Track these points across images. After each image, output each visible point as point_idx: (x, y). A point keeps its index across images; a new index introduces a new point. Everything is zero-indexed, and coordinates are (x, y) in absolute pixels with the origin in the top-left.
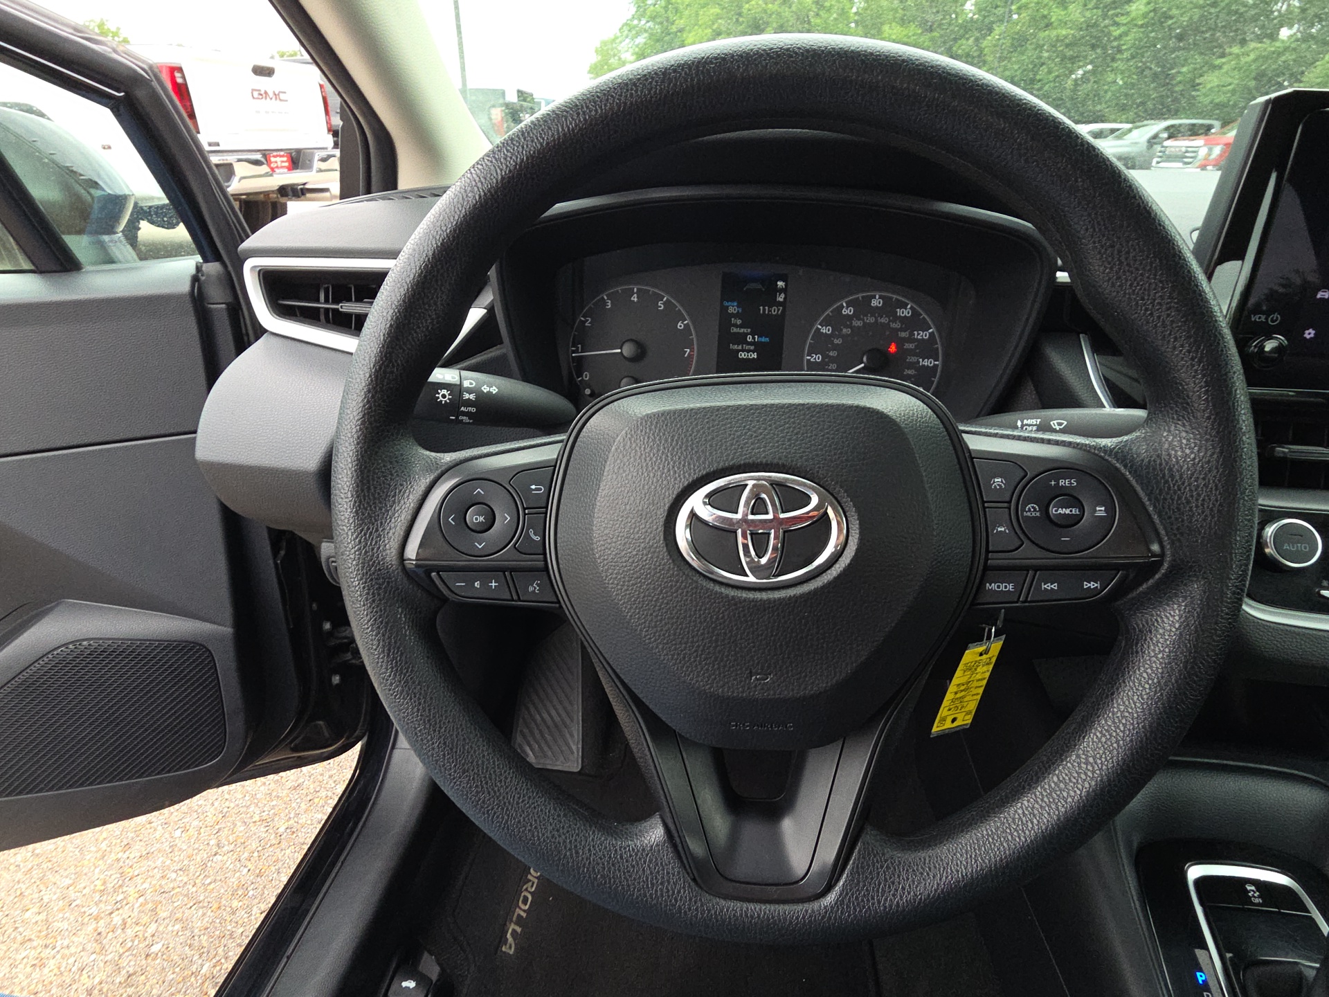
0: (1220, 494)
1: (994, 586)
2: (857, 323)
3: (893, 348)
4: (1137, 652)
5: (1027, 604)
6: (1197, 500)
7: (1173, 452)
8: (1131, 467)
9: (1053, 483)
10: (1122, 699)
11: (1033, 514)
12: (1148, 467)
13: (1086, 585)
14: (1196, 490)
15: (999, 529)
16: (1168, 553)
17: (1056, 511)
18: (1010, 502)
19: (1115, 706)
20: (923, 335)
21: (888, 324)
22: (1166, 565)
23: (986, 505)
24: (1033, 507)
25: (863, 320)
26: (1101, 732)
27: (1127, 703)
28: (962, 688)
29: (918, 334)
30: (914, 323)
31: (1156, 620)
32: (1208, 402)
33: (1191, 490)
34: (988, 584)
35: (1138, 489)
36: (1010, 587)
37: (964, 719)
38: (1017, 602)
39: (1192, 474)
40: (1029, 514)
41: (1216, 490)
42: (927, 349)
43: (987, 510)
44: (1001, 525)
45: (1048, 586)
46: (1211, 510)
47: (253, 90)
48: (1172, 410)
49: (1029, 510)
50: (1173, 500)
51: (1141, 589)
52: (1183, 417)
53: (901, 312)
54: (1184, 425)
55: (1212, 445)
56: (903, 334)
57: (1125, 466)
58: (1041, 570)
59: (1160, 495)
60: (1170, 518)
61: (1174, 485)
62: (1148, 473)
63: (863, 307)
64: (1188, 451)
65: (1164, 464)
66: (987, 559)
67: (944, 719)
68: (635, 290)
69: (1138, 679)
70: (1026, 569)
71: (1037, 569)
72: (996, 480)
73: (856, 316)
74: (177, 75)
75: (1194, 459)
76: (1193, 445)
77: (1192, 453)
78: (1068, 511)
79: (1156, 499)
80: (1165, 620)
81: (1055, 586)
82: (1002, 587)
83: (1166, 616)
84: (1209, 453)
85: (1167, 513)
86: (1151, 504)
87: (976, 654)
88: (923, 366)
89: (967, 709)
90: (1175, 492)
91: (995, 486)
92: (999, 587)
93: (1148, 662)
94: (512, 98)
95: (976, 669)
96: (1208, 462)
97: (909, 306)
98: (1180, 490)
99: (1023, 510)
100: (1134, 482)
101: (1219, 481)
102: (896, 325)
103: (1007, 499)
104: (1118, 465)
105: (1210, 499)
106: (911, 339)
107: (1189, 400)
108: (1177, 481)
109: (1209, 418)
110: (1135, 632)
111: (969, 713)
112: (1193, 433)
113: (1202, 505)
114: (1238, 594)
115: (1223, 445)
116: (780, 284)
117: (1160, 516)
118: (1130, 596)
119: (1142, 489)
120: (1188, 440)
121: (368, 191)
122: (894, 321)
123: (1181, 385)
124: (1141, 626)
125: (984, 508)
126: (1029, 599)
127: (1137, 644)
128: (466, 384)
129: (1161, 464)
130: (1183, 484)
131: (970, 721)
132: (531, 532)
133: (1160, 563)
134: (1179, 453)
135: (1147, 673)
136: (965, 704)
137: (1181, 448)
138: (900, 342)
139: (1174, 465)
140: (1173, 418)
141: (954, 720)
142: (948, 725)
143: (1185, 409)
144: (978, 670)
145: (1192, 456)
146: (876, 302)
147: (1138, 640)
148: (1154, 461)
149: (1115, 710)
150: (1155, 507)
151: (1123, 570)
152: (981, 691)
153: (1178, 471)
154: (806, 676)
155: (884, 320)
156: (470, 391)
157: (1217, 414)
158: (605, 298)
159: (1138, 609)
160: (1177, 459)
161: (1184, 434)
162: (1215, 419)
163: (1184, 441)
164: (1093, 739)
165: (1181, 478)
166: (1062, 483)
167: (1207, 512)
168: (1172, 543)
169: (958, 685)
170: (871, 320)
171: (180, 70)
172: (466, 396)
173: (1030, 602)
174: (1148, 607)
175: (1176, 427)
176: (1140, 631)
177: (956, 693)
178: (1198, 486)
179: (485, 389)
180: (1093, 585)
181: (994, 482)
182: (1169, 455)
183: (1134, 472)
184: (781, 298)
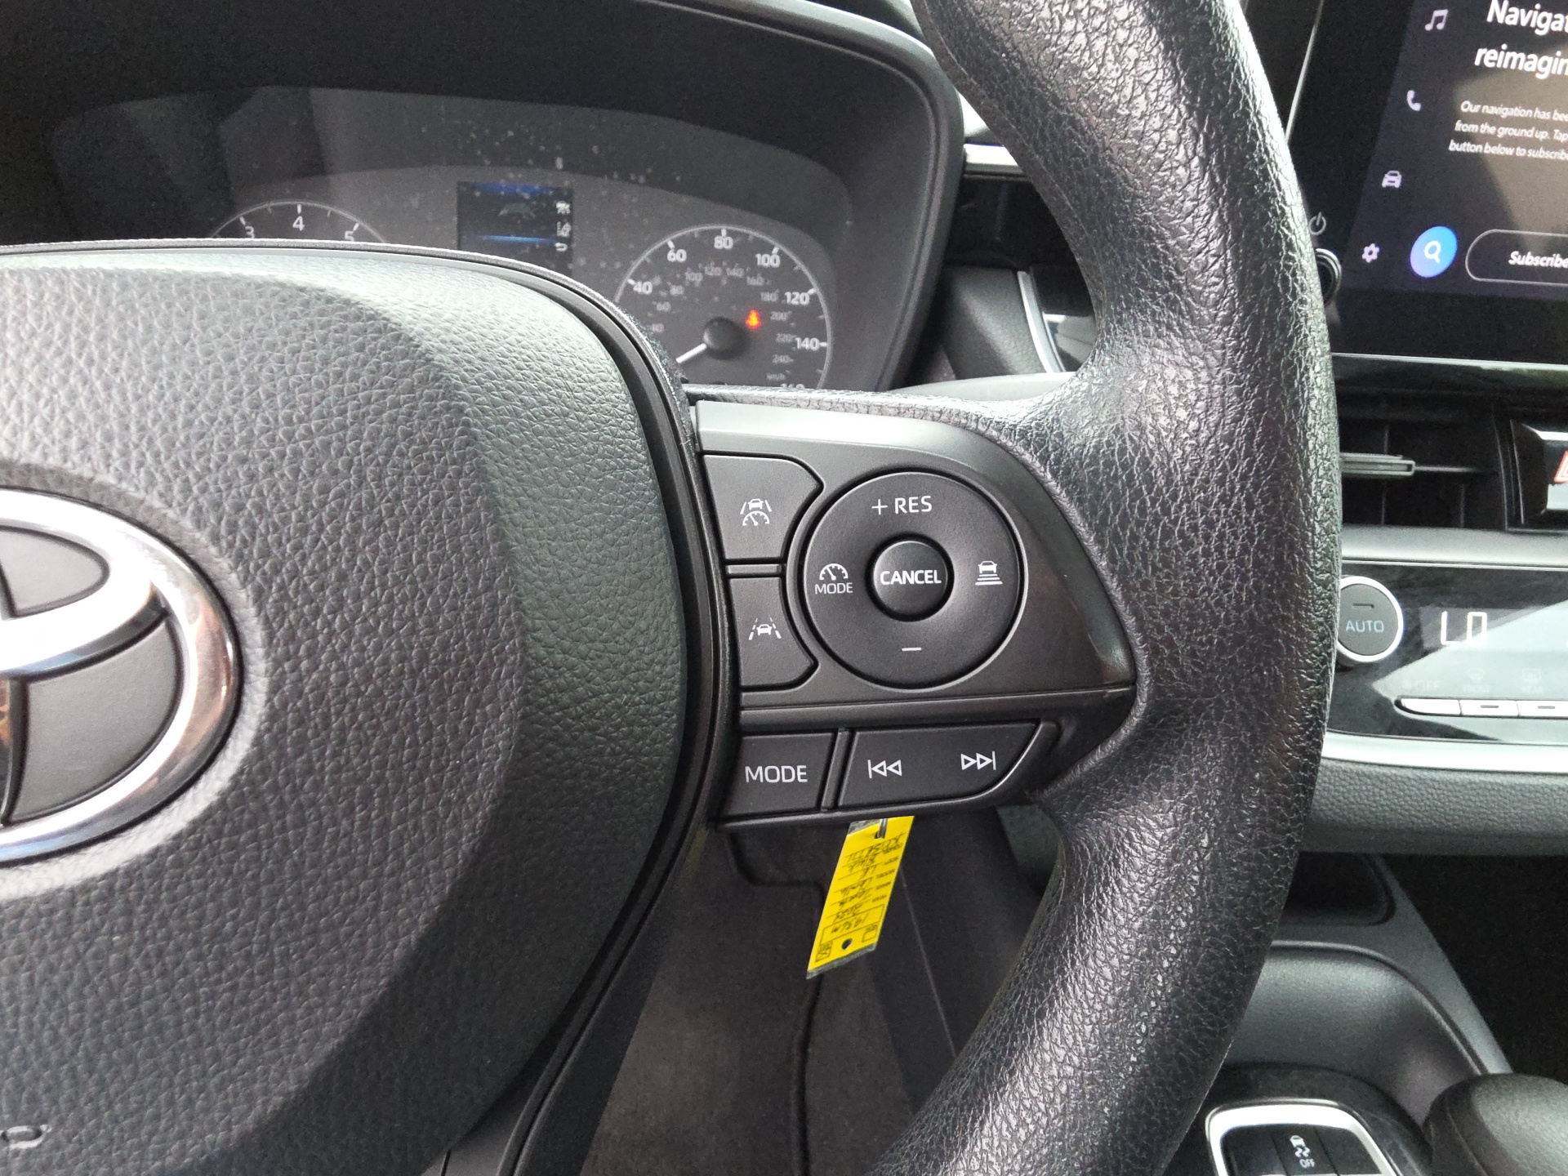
0: (1259, 518)
1: (761, 773)
2: (696, 278)
3: (753, 320)
4: (1090, 914)
5: (838, 814)
6: (1207, 538)
7: (1150, 420)
8: (1058, 461)
9: (880, 507)
10: (1061, 1030)
11: (837, 590)
12: (1094, 459)
13: (966, 762)
14: (1203, 512)
15: (760, 631)
16: (1144, 672)
17: (888, 578)
18: (782, 560)
19: (1047, 1045)
20: (800, 299)
21: (744, 280)
22: (1142, 704)
23: (731, 569)
24: (835, 571)
25: (703, 272)
26: (1017, 1113)
27: (1070, 1041)
28: (852, 893)
29: (793, 297)
30: (786, 278)
31: (1128, 835)
32: (1226, 278)
33: (1191, 514)
34: (748, 769)
35: (1074, 513)
36: (799, 774)
37: (866, 938)
38: (817, 808)
39: (1195, 473)
40: (826, 588)
41: (1250, 508)
42: (806, 322)
43: (732, 581)
44: (763, 621)
45: (881, 769)
46: (1241, 562)
48: (1143, 312)
49: (827, 576)
50: (1152, 539)
51: (1091, 763)
52: (1169, 327)
53: (763, 260)
54: (1171, 348)
55: (1239, 393)
56: (769, 297)
57: (1044, 459)
58: (862, 729)
59: (1123, 529)
60: (1145, 585)
61: (1154, 501)
62: (1096, 473)
63: (700, 251)
64: (1182, 414)
65: (1130, 449)
66: (736, 707)
67: (828, 947)
68: (299, 209)
69: (1092, 981)
70: (830, 727)
71: (854, 726)
72: (752, 505)
73: (692, 263)
75: (1198, 431)
76: (1192, 397)
77: (1192, 416)
78: (913, 578)
79: (1116, 538)
80: (1146, 835)
81: (896, 768)
82: (781, 772)
83: (1149, 827)
84: (1231, 414)
85: (1139, 573)
86: (1102, 552)
87: (868, 836)
88: (803, 350)
89: (868, 922)
90: (1157, 521)
91: (750, 522)
92: (772, 774)
93: (1113, 940)
95: (872, 860)
96: (1229, 439)
97: (775, 250)
98: (1166, 512)
99: (814, 580)
100: (1064, 500)
101: (1256, 486)
102: (756, 281)
103: (776, 553)
104: (1027, 457)
105: (1234, 533)
106: (782, 306)
107: (1181, 279)
108: (1159, 490)
109: (1227, 321)
110: (1086, 863)
111: (874, 927)
112: (1192, 366)
113: (1219, 549)
114: (1305, 768)
115: (1261, 393)
116: (562, 207)
117: (1124, 582)
118: (1069, 779)
119: (1082, 513)
120: (1182, 385)
122: (753, 274)
123: (1162, 238)
124: (1096, 847)
125: (726, 578)
126: (841, 803)
127: (1089, 891)
129: (1123, 451)
130: (1174, 497)
131: (876, 940)
133: (1128, 701)
134: (1163, 421)
135: (1112, 967)
136: (862, 916)
137: (1167, 407)
138: (765, 310)
139: (1152, 453)
140: (1146, 335)
141: (846, 944)
142: (837, 953)
143: (1172, 304)
144: (878, 859)
145: (1193, 425)
146: (723, 242)
147: (1091, 881)
148: (1109, 444)
149: (1047, 1057)
150: (1112, 559)
151: (1048, 720)
152: (888, 891)
153: (1162, 464)
154: (157, 1117)
155: (737, 273)
157: (1248, 310)
158: (243, 221)
159: (1087, 808)
160: (1159, 435)
161: (1171, 372)
162: (1242, 319)
163: (1174, 390)
164: (1000, 1131)
165: (1169, 482)
166: (899, 505)
167: (1232, 566)
168: (1154, 652)
169: (845, 890)
170: (714, 271)
173: (845, 808)
174: (1110, 805)
175: (1153, 355)
176: (1094, 858)
177: (842, 903)
178: (1206, 503)
180: (981, 761)
181: (747, 511)
182: (1141, 427)
183: (1065, 474)
184: (564, 231)
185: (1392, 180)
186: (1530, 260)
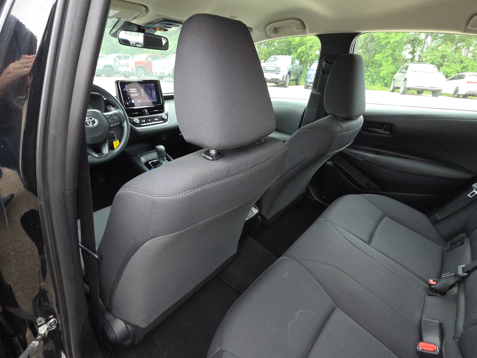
186: (138, 101)
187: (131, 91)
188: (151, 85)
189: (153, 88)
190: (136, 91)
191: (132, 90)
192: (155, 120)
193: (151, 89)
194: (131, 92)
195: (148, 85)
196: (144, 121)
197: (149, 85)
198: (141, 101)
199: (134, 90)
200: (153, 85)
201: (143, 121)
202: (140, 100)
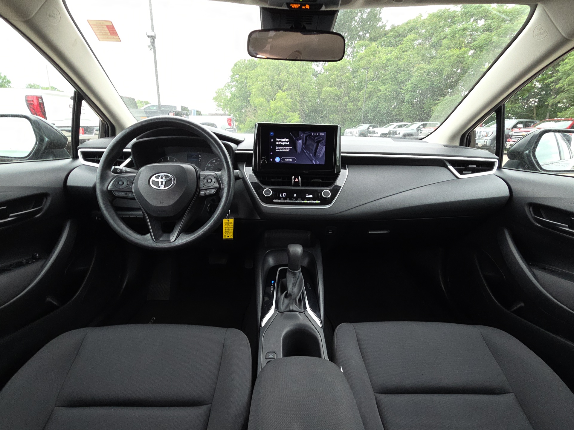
17: (209, 181)
23: (200, 181)
28: (227, 228)
37: (231, 237)
47: (70, 105)
66: (200, 188)
67: (225, 236)
71: (206, 189)
73: (216, 162)
74: (40, 99)
89: (231, 234)
94: (179, 109)
116: (200, 156)
121: (108, 136)
128: (123, 169)
132: (130, 186)
141: (228, 237)
156: (124, 170)
170: (218, 163)
171: (41, 98)
172: (123, 171)
177: (226, 230)
179: (127, 170)
181: (202, 177)
184: (200, 159)
185: (272, 153)
186: (287, 160)
187: (278, 141)
188: (319, 135)
189: (323, 140)
190: (288, 143)
191: (280, 141)
192: (307, 196)
193: (318, 143)
194: (278, 143)
195: (313, 134)
196: (284, 195)
197: (315, 134)
198: (293, 160)
199: (283, 142)
200: (324, 134)
201: (282, 195)
202: (291, 159)
